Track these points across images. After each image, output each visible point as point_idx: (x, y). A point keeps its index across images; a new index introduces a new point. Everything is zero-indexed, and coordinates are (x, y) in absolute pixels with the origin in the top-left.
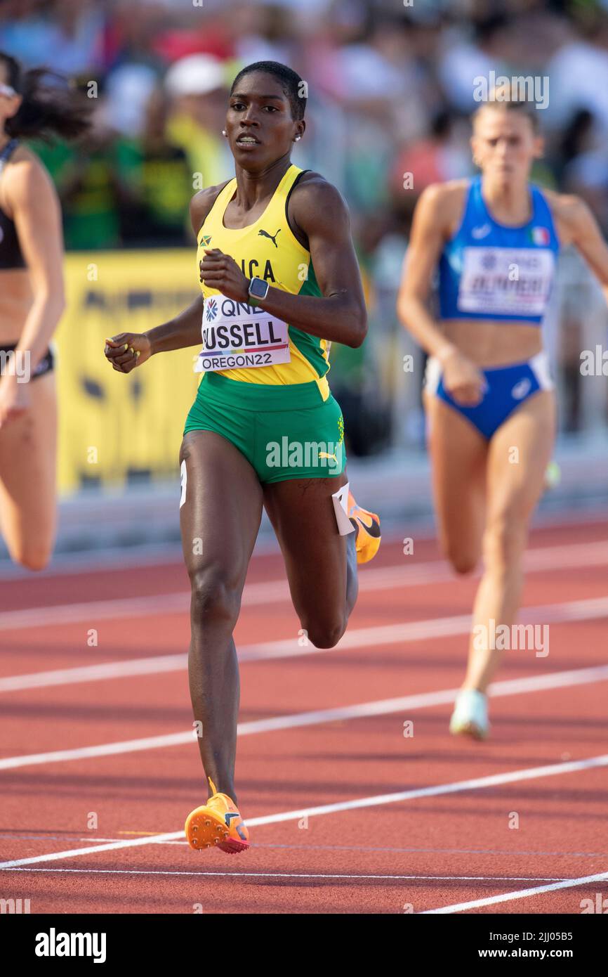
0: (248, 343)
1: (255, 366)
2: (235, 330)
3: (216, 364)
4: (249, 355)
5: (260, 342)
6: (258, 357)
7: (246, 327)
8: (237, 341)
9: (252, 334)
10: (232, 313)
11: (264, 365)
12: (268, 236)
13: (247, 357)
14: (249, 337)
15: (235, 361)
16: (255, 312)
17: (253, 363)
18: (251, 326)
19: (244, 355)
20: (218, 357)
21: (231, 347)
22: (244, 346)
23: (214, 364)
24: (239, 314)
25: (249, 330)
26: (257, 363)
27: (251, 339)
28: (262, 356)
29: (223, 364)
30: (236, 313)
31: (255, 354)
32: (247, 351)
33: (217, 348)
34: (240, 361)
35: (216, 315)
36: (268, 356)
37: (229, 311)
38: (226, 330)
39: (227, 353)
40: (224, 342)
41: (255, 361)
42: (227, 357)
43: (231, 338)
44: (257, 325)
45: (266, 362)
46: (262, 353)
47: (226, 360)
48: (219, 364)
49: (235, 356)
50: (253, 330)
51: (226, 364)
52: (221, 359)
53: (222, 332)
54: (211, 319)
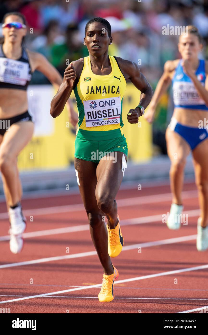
0: (109, 116)
1: (112, 124)
2: (104, 112)
4: (110, 120)
5: (114, 115)
6: (113, 121)
7: (108, 110)
8: (105, 115)
10: (103, 106)
11: (115, 123)
12: (117, 78)
13: (109, 121)
14: (110, 114)
15: (104, 122)
16: (112, 105)
17: (111, 123)
18: (111, 110)
19: (108, 120)
20: (98, 121)
21: (103, 118)
22: (108, 117)
23: (96, 124)
24: (106, 106)
25: (110, 111)
26: (113, 123)
28: (115, 120)
29: (99, 124)
30: (105, 105)
31: (112, 120)
33: (97, 118)
34: (106, 123)
35: (96, 107)
36: (117, 120)
37: (102, 105)
38: (101, 112)
39: (101, 120)
41: (112, 122)
42: (101, 121)
43: (103, 114)
44: (113, 110)
45: (116, 122)
46: (114, 119)
47: (101, 123)
48: (98, 124)
49: (104, 121)
50: (111, 111)
51: (101, 124)
52: (99, 122)
53: (99, 112)
54: (94, 108)
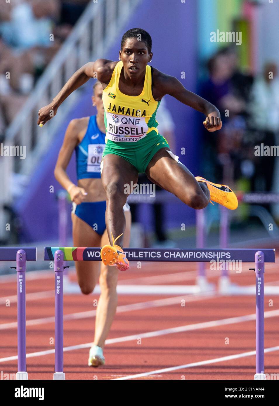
0: (132, 134)
2: (127, 129)
3: (117, 139)
4: (132, 138)
5: (137, 134)
7: (131, 128)
8: (127, 133)
9: (134, 131)
10: (126, 123)
12: (145, 102)
15: (126, 139)
16: (136, 124)
17: (133, 141)
18: (134, 128)
21: (124, 134)
22: (130, 134)
24: (129, 124)
25: (133, 129)
27: (133, 132)
29: (120, 140)
31: (134, 138)
32: (131, 136)
33: (118, 134)
34: (128, 140)
35: (118, 122)
38: (123, 128)
39: (123, 136)
40: (121, 132)
43: (125, 131)
44: (137, 129)
46: (138, 138)
50: (135, 130)
51: (122, 140)
52: (119, 138)
53: (121, 129)
54: (116, 123)
